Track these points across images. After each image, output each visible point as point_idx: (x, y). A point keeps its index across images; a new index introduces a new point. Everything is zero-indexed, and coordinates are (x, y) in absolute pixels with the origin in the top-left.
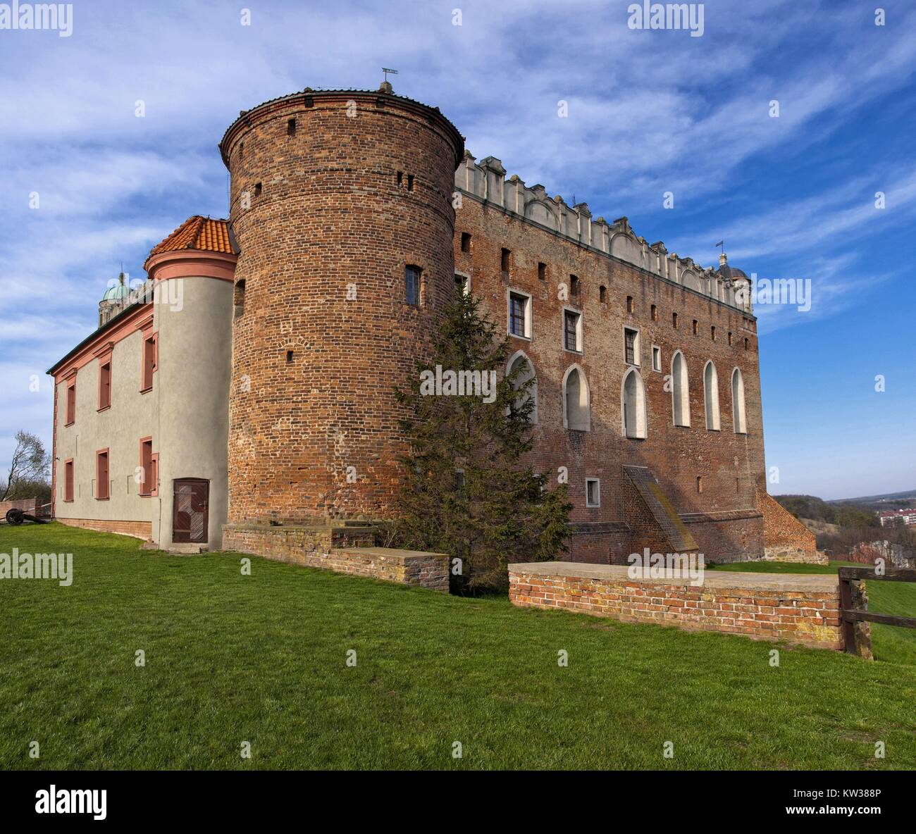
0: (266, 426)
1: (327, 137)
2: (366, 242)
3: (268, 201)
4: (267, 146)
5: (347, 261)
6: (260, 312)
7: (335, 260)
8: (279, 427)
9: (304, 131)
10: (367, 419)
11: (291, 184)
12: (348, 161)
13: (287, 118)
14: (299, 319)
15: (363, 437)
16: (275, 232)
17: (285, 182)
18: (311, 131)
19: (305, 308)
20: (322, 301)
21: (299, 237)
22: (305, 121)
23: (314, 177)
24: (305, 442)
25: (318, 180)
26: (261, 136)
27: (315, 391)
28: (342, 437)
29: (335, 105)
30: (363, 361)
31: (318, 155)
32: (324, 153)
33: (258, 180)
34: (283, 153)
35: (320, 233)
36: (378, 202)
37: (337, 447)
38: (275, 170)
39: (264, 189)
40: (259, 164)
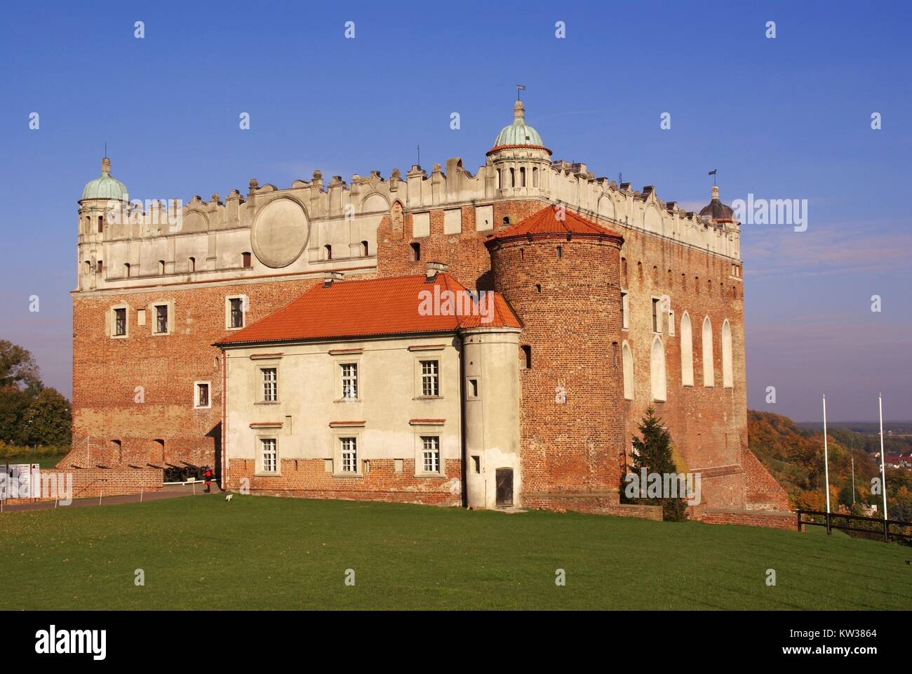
0: (552, 439)
1: (578, 262)
2: (597, 331)
3: (545, 299)
4: (545, 261)
5: (590, 344)
6: (545, 370)
7: (585, 343)
8: (559, 440)
9: (566, 256)
10: (602, 435)
11: (560, 291)
12: (588, 279)
13: (556, 245)
14: (569, 378)
15: (601, 445)
16: (551, 321)
17: (556, 289)
18: (570, 257)
19: (571, 372)
20: (580, 368)
21: (566, 327)
22: (567, 249)
23: (572, 289)
24: (575, 448)
25: (574, 291)
26: (539, 252)
27: (579, 420)
28: (592, 446)
29: (581, 241)
30: (598, 403)
31: (573, 274)
32: (577, 273)
33: (538, 282)
34: (555, 269)
35: (577, 327)
36: (601, 305)
37: (590, 451)
38: (550, 279)
39: (542, 290)
40: (540, 271)
